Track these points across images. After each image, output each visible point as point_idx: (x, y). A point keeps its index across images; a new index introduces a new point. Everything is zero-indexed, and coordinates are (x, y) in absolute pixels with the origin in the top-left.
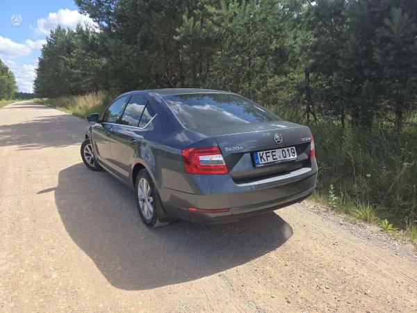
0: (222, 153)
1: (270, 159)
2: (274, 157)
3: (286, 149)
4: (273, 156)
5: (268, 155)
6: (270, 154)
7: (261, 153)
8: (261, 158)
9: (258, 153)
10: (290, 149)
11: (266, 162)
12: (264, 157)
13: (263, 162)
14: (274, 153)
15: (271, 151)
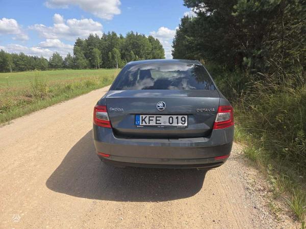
0: (107, 112)
1: (153, 123)
2: (158, 122)
3: (174, 117)
4: (156, 120)
5: (151, 118)
6: (154, 119)
7: (144, 116)
8: (142, 120)
9: (141, 116)
10: (180, 117)
11: (148, 124)
12: (147, 120)
13: (144, 124)
14: (158, 119)
15: (155, 116)
